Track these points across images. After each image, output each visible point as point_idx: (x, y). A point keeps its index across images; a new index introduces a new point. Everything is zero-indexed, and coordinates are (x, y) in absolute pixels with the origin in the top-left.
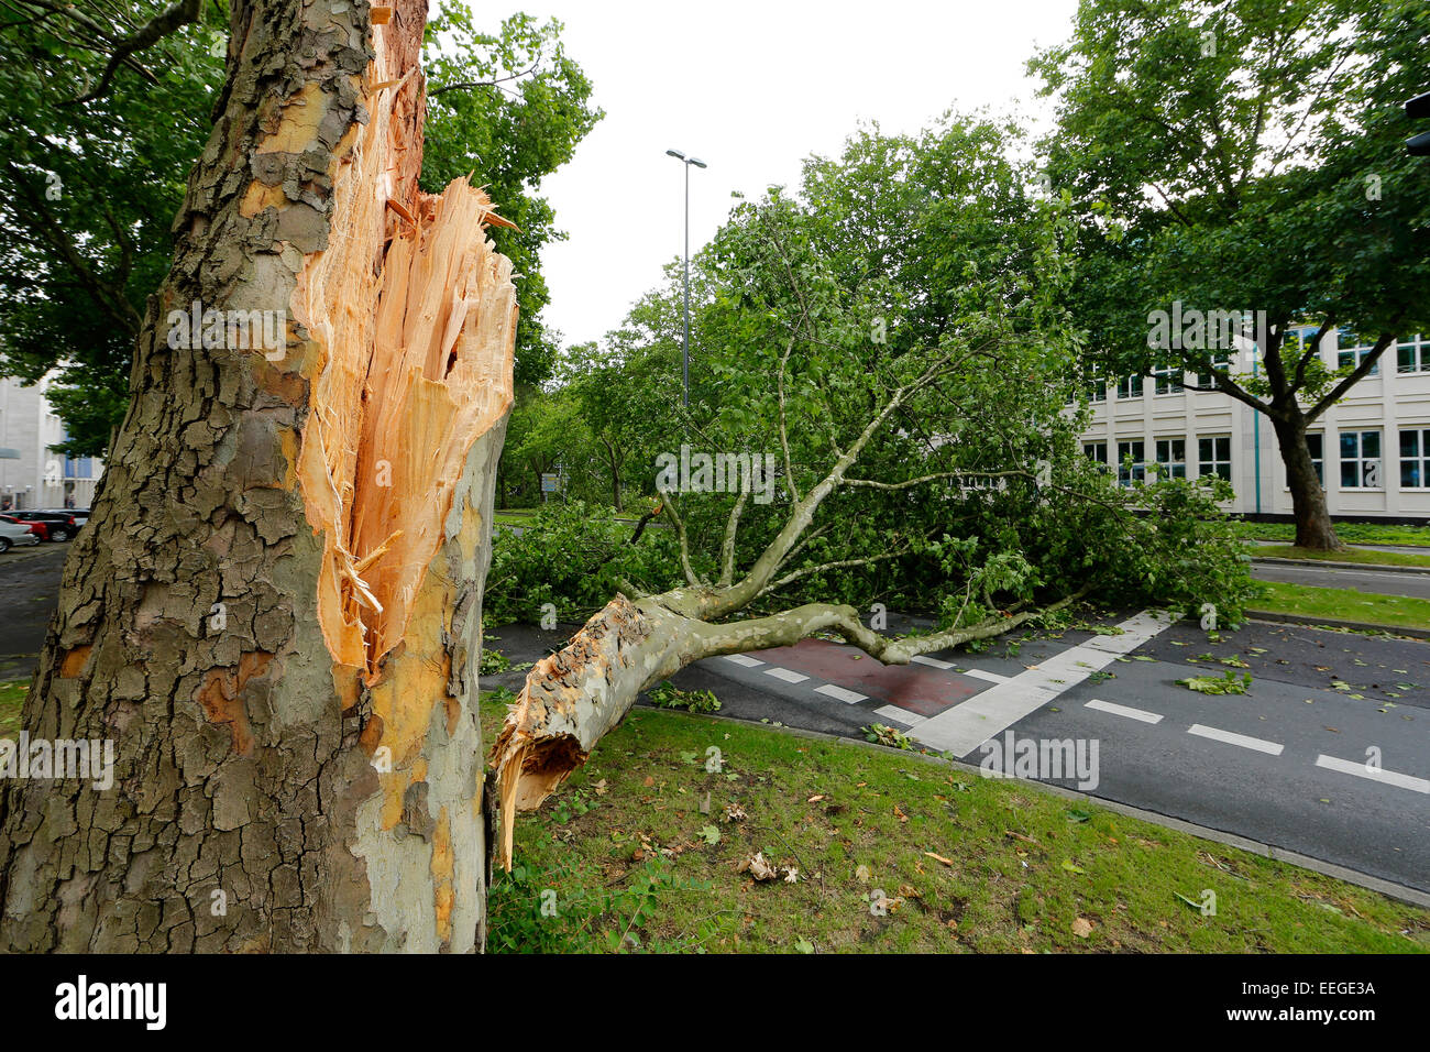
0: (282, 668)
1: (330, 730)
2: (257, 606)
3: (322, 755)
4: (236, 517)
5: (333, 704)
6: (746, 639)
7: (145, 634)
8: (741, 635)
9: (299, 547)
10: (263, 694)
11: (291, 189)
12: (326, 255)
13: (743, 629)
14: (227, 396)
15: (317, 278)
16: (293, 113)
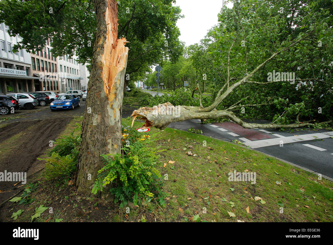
0: (102, 93)
1: (105, 98)
2: (100, 87)
3: (104, 100)
4: (98, 80)
5: (105, 96)
6: (202, 116)
7: (93, 89)
8: (201, 115)
9: (102, 83)
10: (100, 95)
11: (100, 48)
12: (104, 54)
13: (202, 114)
14: (97, 69)
15: (103, 57)
16: (101, 39)
